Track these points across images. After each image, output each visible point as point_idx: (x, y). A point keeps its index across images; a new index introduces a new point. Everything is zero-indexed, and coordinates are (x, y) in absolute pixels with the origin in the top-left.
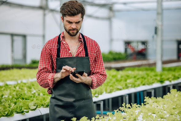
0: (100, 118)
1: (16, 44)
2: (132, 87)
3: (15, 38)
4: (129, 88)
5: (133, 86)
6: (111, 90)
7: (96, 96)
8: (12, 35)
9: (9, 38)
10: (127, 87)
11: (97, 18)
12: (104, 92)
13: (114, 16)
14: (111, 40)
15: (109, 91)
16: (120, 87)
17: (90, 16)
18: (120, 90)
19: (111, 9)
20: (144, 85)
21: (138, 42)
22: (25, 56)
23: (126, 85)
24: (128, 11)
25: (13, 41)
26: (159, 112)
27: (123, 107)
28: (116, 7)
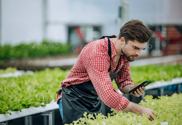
7: (42, 106)
14: (46, 24)
27: (85, 117)
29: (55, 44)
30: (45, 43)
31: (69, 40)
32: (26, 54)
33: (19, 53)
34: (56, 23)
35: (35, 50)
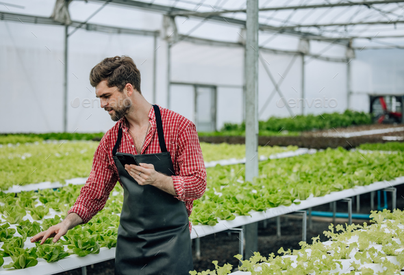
0: (285, 252)
1: (200, 98)
2: (359, 184)
3: (200, 90)
4: (356, 186)
5: (362, 183)
6: (322, 191)
7: (295, 203)
8: (196, 86)
9: (190, 90)
10: (351, 185)
11: (328, 59)
12: (312, 195)
13: (354, 57)
14: (350, 93)
15: (318, 193)
16: (339, 186)
17: (316, 57)
18: (340, 190)
19: (349, 46)
20: (381, 180)
21: (391, 96)
22: (214, 118)
23: (350, 182)
24: (375, 48)
25: (196, 95)
26: (387, 243)
27: (331, 231)
28: (357, 43)
29: (357, 114)
30: (347, 113)
31: (371, 110)
32: (328, 123)
33: (320, 123)
34: (359, 93)
35: (337, 120)
